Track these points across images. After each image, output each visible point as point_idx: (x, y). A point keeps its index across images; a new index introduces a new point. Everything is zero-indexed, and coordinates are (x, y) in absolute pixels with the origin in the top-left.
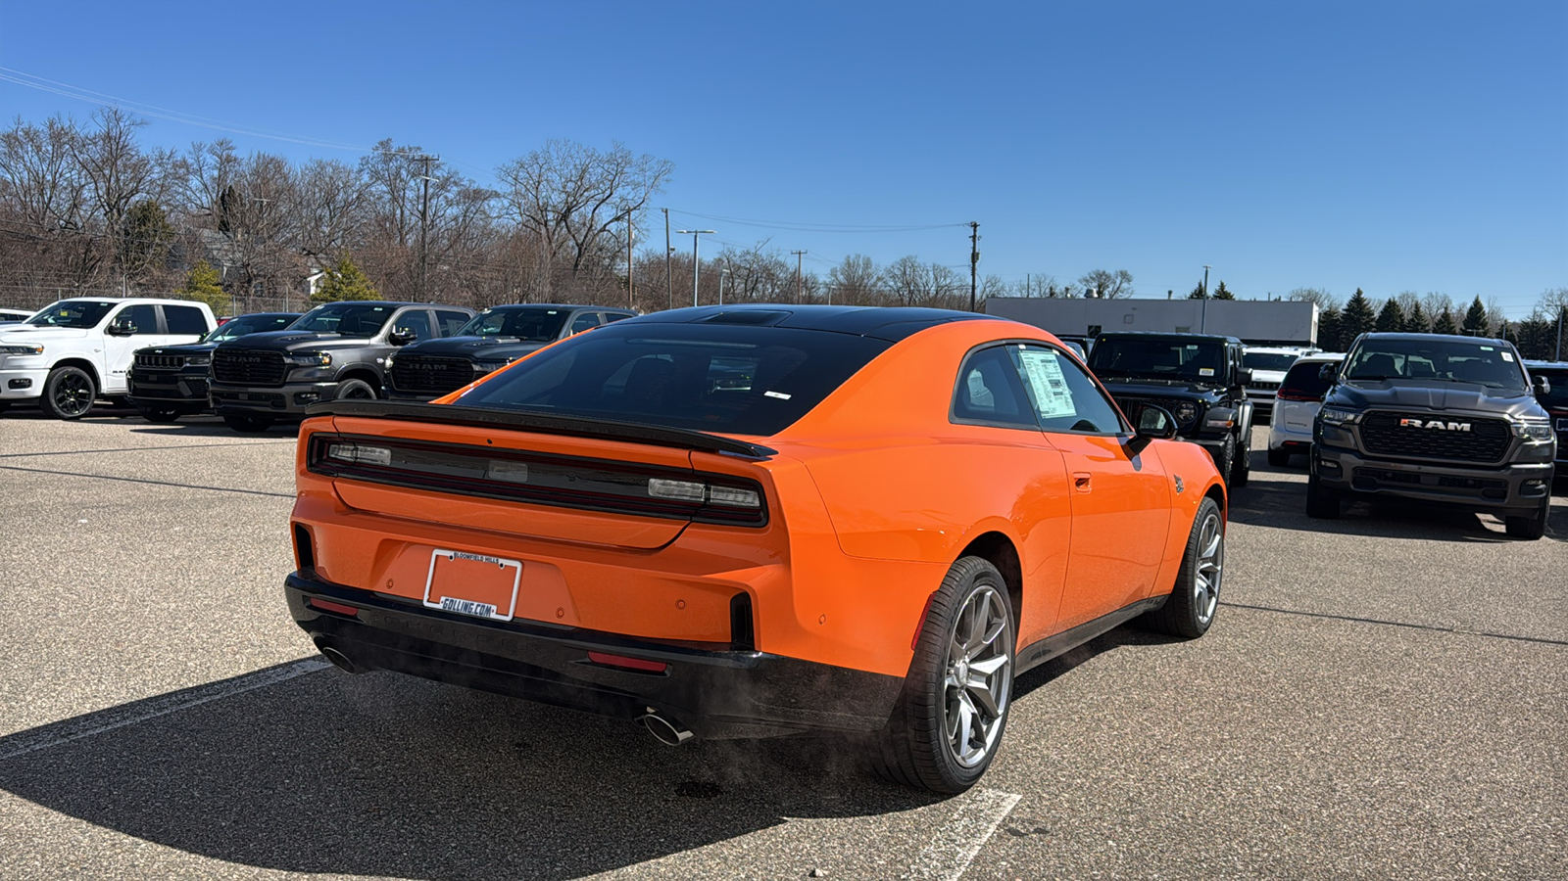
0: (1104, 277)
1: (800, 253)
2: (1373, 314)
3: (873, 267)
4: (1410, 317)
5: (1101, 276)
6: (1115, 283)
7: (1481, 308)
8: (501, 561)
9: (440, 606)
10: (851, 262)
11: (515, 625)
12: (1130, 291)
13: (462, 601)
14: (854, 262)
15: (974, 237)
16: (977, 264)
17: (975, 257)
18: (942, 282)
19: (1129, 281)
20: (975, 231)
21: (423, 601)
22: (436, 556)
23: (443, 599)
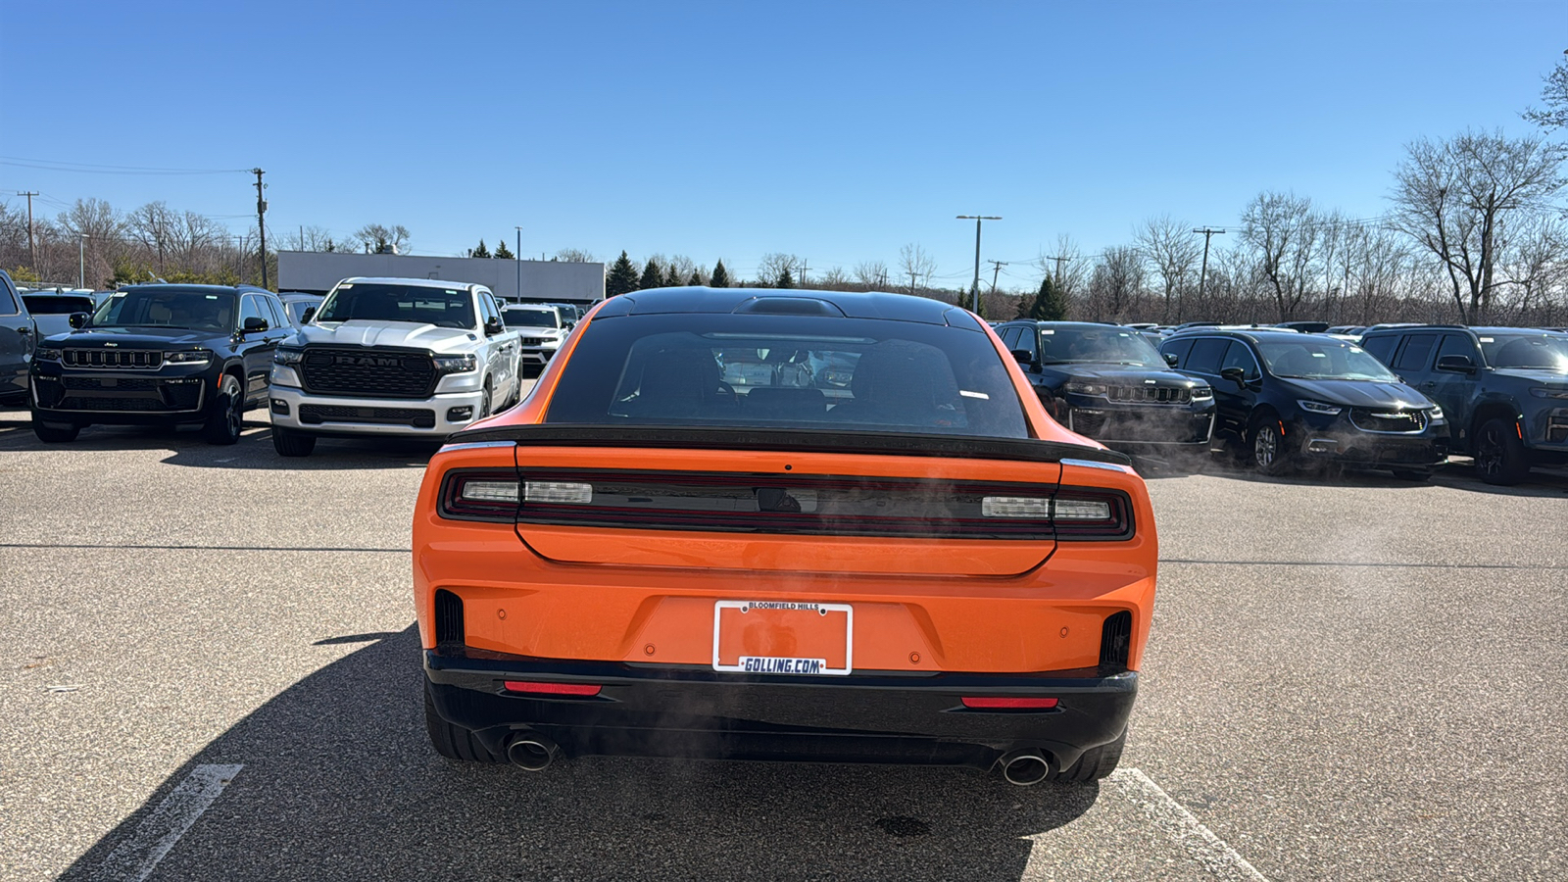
0: (380, 232)
1: (29, 195)
2: (636, 275)
3: (113, 212)
4: (668, 277)
5: (377, 230)
6: (392, 238)
7: (723, 270)
8: (821, 607)
9: (741, 669)
10: (84, 206)
11: (856, 678)
12: (408, 247)
13: (773, 660)
14: (87, 206)
15: (259, 185)
16: (264, 215)
17: (261, 207)
18: (198, 232)
19: (406, 237)
20: (259, 178)
21: (711, 665)
22: (721, 609)
23: (743, 659)
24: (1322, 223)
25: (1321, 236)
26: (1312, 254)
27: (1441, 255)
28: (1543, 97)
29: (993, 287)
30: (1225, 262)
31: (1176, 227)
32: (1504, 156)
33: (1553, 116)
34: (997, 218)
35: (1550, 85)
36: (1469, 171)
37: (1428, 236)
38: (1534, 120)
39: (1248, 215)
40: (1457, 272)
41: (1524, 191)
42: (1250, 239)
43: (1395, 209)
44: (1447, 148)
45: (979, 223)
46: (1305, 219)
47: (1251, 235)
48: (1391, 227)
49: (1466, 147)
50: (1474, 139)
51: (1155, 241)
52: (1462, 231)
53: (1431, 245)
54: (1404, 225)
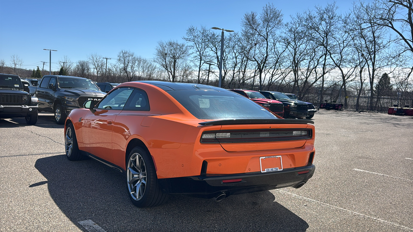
8: (277, 156)
11: (285, 171)
13: (270, 169)
21: (261, 171)
22: (261, 159)
23: (266, 169)
24: (137, 59)
25: (137, 62)
26: (135, 66)
27: (166, 69)
28: (186, 34)
29: (43, 69)
30: (113, 67)
31: (99, 57)
32: (178, 47)
33: (188, 39)
34: (56, 51)
35: (188, 32)
36: (171, 50)
37: (163, 64)
38: (185, 39)
39: (119, 55)
40: (169, 73)
41: (182, 55)
42: (120, 62)
43: (156, 57)
44: (167, 44)
45: (50, 52)
46: (133, 57)
47: (120, 60)
48: (155, 61)
49: (171, 44)
50: (172, 42)
51: (93, 60)
52: (170, 63)
53: (164, 66)
54: (157, 61)
